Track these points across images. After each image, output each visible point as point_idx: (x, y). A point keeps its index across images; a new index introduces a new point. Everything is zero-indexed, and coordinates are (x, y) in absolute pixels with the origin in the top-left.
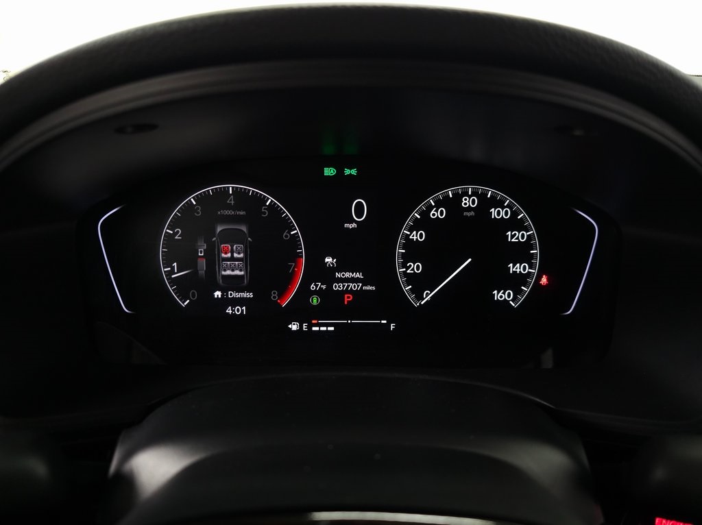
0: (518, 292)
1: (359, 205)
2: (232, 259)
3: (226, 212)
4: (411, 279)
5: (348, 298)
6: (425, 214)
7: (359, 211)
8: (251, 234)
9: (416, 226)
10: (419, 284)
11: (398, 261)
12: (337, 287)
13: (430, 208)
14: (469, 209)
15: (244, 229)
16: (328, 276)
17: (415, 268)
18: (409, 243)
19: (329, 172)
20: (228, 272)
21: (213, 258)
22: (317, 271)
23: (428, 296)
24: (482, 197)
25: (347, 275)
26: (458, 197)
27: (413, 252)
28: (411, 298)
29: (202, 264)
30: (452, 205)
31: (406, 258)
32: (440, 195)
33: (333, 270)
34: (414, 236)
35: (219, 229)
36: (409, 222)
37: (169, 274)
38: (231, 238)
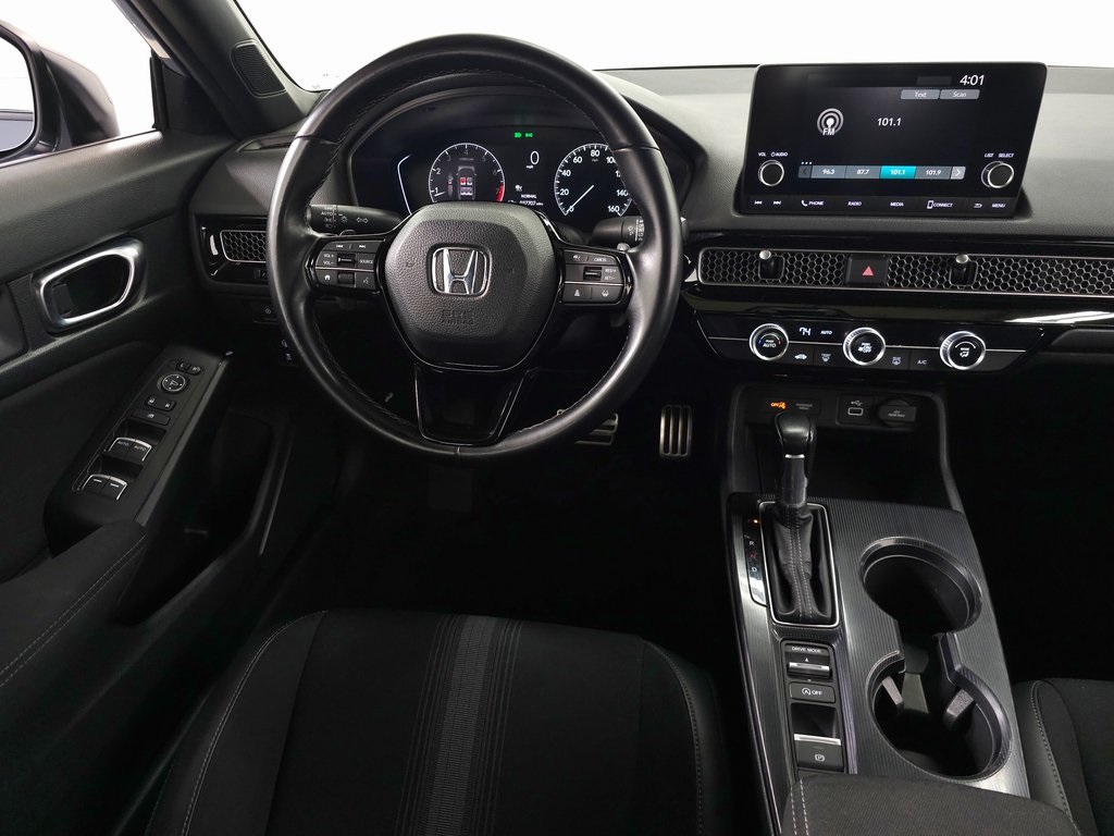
0: (622, 207)
1: (535, 155)
2: (466, 186)
3: (465, 159)
4: (563, 198)
6: (571, 160)
7: (534, 160)
8: (476, 171)
9: (565, 167)
10: (567, 201)
11: (556, 188)
13: (573, 156)
14: (595, 157)
15: (473, 168)
16: (517, 196)
17: (565, 192)
18: (562, 178)
19: (518, 135)
20: (464, 194)
21: (455, 184)
23: (571, 209)
24: (602, 150)
25: (528, 196)
26: (589, 150)
27: (564, 182)
28: (562, 210)
29: (451, 188)
30: (586, 154)
31: (560, 186)
32: (579, 149)
33: (520, 193)
34: (565, 173)
35: (460, 168)
36: (561, 165)
37: (433, 194)
38: (466, 173)
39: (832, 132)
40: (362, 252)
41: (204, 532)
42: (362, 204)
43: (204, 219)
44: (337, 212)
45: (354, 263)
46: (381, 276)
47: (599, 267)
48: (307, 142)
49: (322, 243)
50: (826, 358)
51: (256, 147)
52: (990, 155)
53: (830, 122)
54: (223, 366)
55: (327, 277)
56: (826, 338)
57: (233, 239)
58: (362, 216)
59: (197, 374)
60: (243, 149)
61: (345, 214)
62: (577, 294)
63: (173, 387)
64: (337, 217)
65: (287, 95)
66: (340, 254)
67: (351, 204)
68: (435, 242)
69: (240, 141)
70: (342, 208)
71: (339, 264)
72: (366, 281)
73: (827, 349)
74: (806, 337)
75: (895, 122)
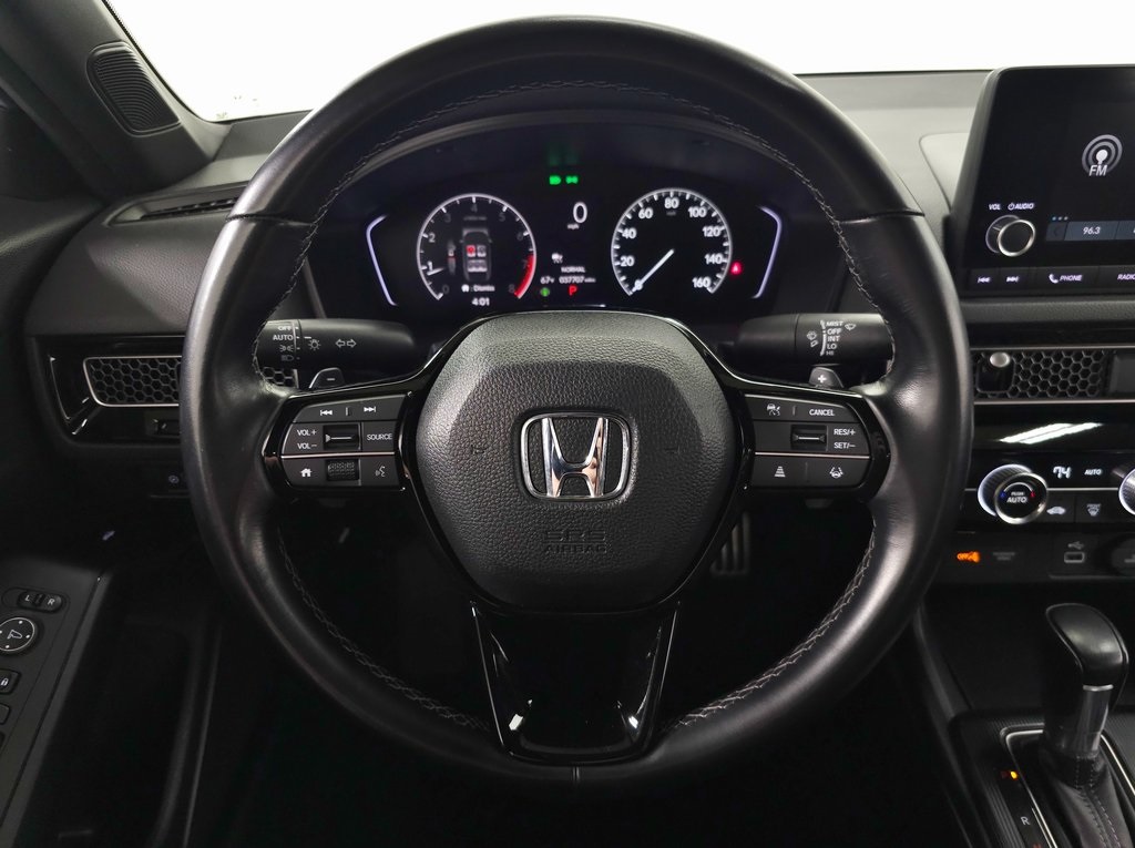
0: (714, 279)
1: (580, 209)
2: (477, 258)
3: (471, 218)
4: (625, 271)
5: (573, 290)
6: (635, 214)
7: (580, 214)
8: (491, 233)
9: (629, 224)
10: (632, 274)
11: (614, 255)
12: (563, 280)
13: (638, 209)
14: (671, 209)
15: (485, 231)
16: (555, 270)
17: (628, 261)
18: (622, 241)
19: (555, 180)
20: (473, 270)
21: (460, 256)
22: (547, 267)
23: (639, 285)
24: (682, 199)
25: (572, 269)
26: (662, 199)
27: (627, 247)
28: (625, 287)
29: (452, 262)
30: (658, 205)
31: (621, 253)
32: (646, 197)
33: (559, 266)
34: (627, 234)
35: (465, 232)
36: (621, 221)
37: (425, 271)
38: (475, 239)
39: (1102, 170)
40: (370, 419)
43: (52, 343)
44: (300, 332)
45: (356, 441)
47: (820, 425)
48: (253, 225)
49: (291, 407)
50: (1094, 510)
51: (136, 215)
53: (1102, 155)
54: (103, 582)
55: (306, 472)
56: (1093, 481)
58: (345, 336)
59: (57, 609)
60: (114, 221)
61: (316, 334)
62: (780, 473)
64: (302, 342)
66: (328, 427)
67: (312, 315)
69: (107, 205)
70: (308, 324)
71: (327, 447)
72: (380, 472)
73: (1094, 498)
74: (1064, 482)
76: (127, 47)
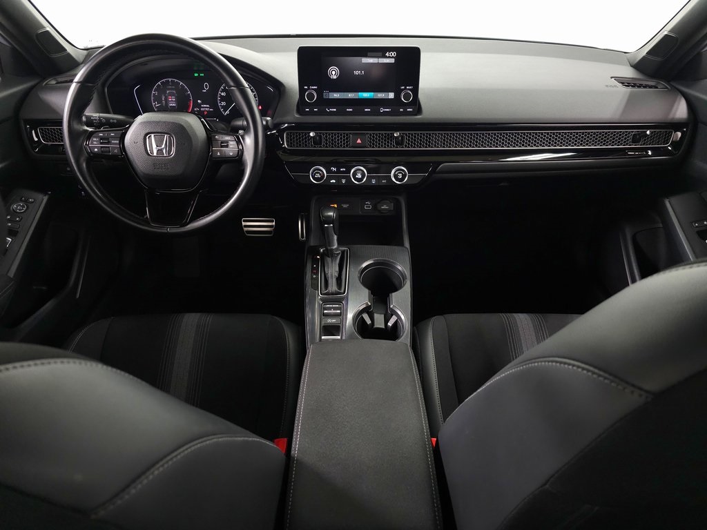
1: (206, 85)
2: (172, 101)
3: (170, 87)
4: (223, 107)
5: (206, 113)
6: (225, 88)
7: (206, 87)
8: (177, 93)
9: (223, 91)
10: (225, 108)
11: (219, 102)
12: (202, 109)
15: (175, 92)
16: (199, 106)
17: (223, 104)
18: (221, 96)
19: (196, 75)
20: (171, 105)
21: (166, 100)
22: (196, 105)
23: (227, 112)
25: (205, 106)
27: (223, 99)
28: (223, 112)
29: (164, 102)
31: (221, 101)
33: (201, 104)
34: (222, 94)
35: (168, 92)
36: (220, 90)
37: (155, 106)
38: (171, 94)
39: (335, 77)
40: (112, 137)
41: (44, 288)
42: (115, 113)
43: (27, 121)
44: (99, 117)
45: (109, 143)
46: (123, 148)
47: (227, 142)
49: (91, 134)
50: (344, 181)
51: (54, 82)
52: (403, 87)
53: (334, 73)
54: (46, 198)
55: (96, 150)
56: (343, 172)
57: (46, 131)
58: (113, 119)
59: (32, 202)
60: (46, 84)
61: (104, 118)
62: (219, 154)
63: (20, 210)
64: (100, 120)
65: (69, 54)
66: (101, 138)
67: (109, 113)
68: (147, 131)
69: (44, 79)
70: (101, 115)
71: (101, 143)
72: (116, 151)
73: (344, 177)
74: (334, 172)
75: (361, 72)
76: (49, 28)
